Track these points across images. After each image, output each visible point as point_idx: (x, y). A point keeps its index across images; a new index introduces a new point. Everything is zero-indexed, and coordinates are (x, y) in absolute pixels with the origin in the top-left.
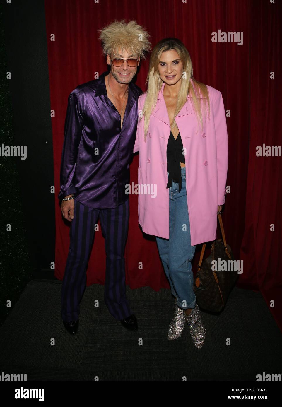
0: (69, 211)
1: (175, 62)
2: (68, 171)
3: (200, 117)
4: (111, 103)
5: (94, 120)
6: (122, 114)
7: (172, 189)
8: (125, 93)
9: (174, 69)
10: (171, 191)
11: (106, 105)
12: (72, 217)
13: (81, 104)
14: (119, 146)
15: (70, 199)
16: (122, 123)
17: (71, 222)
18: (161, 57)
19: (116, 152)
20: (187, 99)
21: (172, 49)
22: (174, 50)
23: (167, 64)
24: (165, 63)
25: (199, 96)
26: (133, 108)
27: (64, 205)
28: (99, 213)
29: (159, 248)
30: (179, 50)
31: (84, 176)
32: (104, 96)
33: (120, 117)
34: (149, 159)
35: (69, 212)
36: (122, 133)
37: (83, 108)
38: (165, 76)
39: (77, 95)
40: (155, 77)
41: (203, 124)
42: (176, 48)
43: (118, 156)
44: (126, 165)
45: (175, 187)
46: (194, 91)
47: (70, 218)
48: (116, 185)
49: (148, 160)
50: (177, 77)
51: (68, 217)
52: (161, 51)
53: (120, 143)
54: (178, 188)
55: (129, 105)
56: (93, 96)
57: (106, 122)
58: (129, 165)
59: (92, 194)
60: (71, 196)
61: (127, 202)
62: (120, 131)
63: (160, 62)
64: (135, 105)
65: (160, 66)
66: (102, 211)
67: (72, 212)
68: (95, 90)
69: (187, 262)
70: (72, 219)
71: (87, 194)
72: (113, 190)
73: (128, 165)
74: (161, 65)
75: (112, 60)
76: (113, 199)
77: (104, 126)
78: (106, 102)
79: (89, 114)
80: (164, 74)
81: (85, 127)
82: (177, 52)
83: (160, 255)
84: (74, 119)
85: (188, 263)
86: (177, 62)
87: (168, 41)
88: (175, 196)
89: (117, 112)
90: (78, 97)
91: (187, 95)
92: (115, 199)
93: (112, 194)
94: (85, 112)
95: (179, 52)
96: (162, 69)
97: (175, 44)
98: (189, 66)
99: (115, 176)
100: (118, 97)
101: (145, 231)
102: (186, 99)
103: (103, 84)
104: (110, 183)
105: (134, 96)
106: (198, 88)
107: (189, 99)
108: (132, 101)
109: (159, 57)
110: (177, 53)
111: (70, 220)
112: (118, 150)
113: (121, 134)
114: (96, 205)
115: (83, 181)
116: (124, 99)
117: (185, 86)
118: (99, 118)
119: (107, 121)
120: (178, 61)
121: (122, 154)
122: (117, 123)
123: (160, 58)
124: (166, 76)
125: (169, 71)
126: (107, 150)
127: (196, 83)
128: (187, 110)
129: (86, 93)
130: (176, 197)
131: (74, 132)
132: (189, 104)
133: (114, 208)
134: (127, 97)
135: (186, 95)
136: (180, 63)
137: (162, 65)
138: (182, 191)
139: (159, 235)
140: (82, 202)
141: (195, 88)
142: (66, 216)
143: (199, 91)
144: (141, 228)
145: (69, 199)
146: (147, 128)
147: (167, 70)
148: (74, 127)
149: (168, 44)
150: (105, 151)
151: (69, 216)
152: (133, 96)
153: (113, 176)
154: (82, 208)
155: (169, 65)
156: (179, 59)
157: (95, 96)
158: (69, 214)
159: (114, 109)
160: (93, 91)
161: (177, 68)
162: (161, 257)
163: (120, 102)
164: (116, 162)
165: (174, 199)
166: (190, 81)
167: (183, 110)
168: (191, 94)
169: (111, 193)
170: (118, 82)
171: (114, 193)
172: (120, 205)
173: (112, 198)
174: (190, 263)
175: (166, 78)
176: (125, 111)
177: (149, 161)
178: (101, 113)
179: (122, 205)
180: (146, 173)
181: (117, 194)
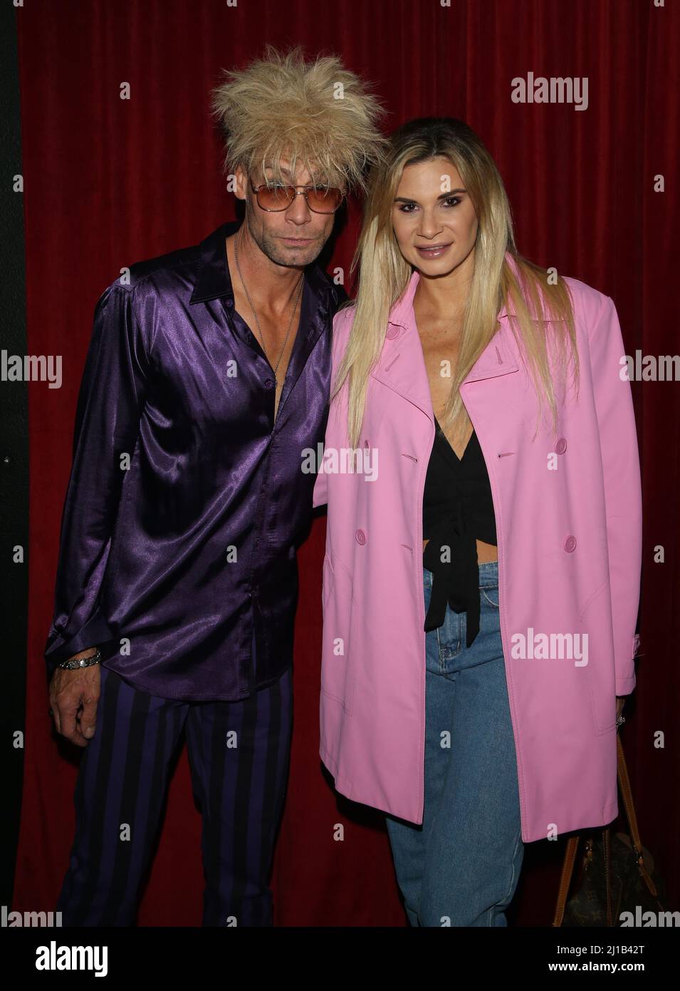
0: (81, 708)
1: (450, 200)
2: (85, 562)
3: (547, 382)
4: (246, 329)
5: (186, 385)
6: (281, 369)
7: (443, 638)
8: (290, 299)
9: (446, 222)
10: (441, 645)
11: (228, 334)
12: (89, 732)
13: (143, 329)
14: (265, 479)
15: (87, 662)
16: (277, 398)
17: (83, 749)
18: (399, 181)
19: (253, 498)
20: (498, 322)
21: (438, 154)
22: (444, 158)
23: (421, 206)
24: (415, 202)
25: (540, 314)
26: (315, 350)
27: (62, 685)
28: (186, 719)
29: (397, 854)
30: (460, 160)
31: (140, 579)
32: (223, 301)
33: (274, 377)
34: (364, 529)
35: (79, 714)
36: (277, 432)
37: (149, 340)
38: (415, 246)
39: (131, 295)
40: (381, 251)
41: (556, 408)
42: (451, 152)
43: (259, 512)
44: (285, 548)
45: (453, 632)
46: (520, 295)
47: (81, 734)
48: (249, 615)
49: (360, 532)
50: (455, 252)
51: (76, 730)
52: (400, 161)
53: (268, 468)
54: (464, 635)
55: (306, 340)
56: (186, 303)
57: (224, 394)
58: (296, 549)
59: (164, 648)
60: (89, 653)
61: (284, 679)
62: (272, 425)
63: (396, 201)
64: (323, 339)
65: (397, 213)
66: (197, 709)
67: (89, 713)
68: (190, 281)
69: (490, 914)
70: (88, 740)
71: (146, 646)
72: (238, 633)
73: (292, 549)
74: (402, 208)
75: (257, 190)
76: (238, 667)
77: (217, 407)
78: (229, 324)
79: (167, 362)
80: (412, 241)
81: (150, 410)
82: (454, 164)
83: (399, 883)
84: (116, 377)
85: (494, 916)
86: (455, 198)
87: (426, 129)
88: (453, 662)
89: (263, 360)
90: (133, 304)
91: (499, 310)
92: (245, 665)
93: (237, 647)
94: (154, 356)
95: (462, 166)
96: (406, 224)
97: (449, 137)
98: (499, 215)
99: (247, 585)
100: (267, 312)
101: (342, 787)
102: (493, 324)
103: (219, 264)
104: (227, 610)
105: (321, 308)
106: (536, 289)
107: (505, 322)
108: (314, 326)
109: (394, 181)
110: (453, 168)
111: (80, 742)
112: (263, 491)
113: (273, 438)
114: (179, 687)
115: (136, 600)
116: (287, 314)
117: (486, 282)
118: (204, 379)
119: (228, 388)
120: (458, 194)
121: (272, 509)
122: (261, 396)
123: (398, 186)
124: (420, 249)
125: (429, 231)
126: (225, 491)
127: (527, 270)
128: (500, 359)
129: (161, 290)
130: (456, 666)
131: (113, 423)
132: (507, 342)
133: (241, 700)
134: (298, 310)
135: (494, 311)
136: (467, 204)
137: (407, 208)
138: (478, 647)
139: (389, 807)
140: (128, 676)
141: (524, 287)
142: (69, 729)
143: (537, 295)
144: (329, 780)
145: (82, 663)
146: (359, 426)
147: (422, 226)
148: (116, 406)
149: (424, 138)
150: (218, 495)
151: (78, 728)
152: (319, 310)
153: (240, 583)
154: (126, 696)
155: (429, 208)
156: (462, 188)
157: (194, 300)
158: (78, 721)
159: (253, 348)
160: (185, 282)
161: (456, 219)
162: (403, 888)
163: (276, 327)
164: (254, 534)
165: (450, 673)
166: (505, 262)
167: (486, 361)
168: (513, 307)
169: (234, 644)
170: (272, 260)
171: (243, 645)
172: (261, 689)
173: (237, 661)
174: (502, 916)
175: (422, 256)
176: (291, 358)
177: (361, 538)
178: (212, 361)
179: (268, 689)
180: (352, 579)
181: (251, 646)
